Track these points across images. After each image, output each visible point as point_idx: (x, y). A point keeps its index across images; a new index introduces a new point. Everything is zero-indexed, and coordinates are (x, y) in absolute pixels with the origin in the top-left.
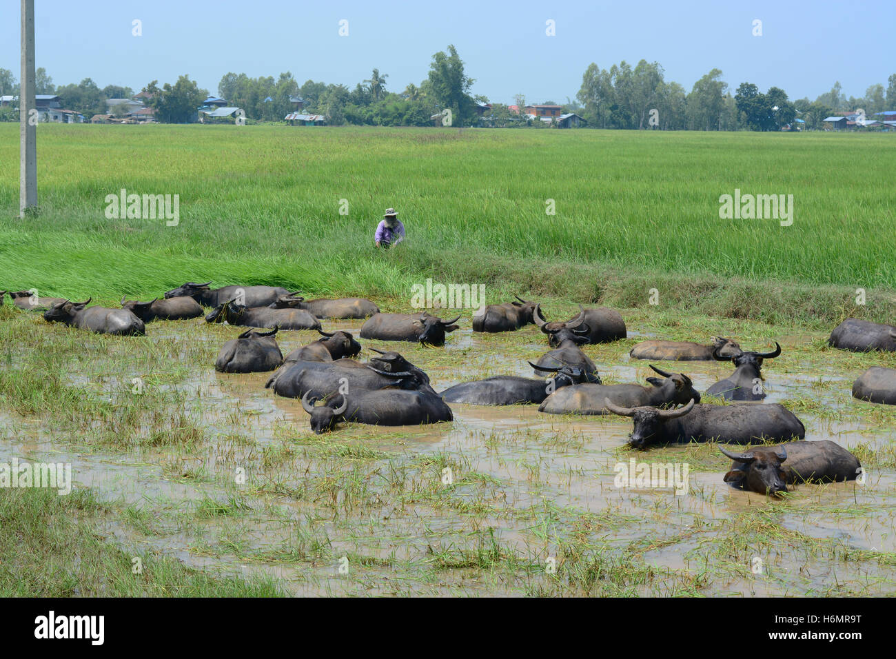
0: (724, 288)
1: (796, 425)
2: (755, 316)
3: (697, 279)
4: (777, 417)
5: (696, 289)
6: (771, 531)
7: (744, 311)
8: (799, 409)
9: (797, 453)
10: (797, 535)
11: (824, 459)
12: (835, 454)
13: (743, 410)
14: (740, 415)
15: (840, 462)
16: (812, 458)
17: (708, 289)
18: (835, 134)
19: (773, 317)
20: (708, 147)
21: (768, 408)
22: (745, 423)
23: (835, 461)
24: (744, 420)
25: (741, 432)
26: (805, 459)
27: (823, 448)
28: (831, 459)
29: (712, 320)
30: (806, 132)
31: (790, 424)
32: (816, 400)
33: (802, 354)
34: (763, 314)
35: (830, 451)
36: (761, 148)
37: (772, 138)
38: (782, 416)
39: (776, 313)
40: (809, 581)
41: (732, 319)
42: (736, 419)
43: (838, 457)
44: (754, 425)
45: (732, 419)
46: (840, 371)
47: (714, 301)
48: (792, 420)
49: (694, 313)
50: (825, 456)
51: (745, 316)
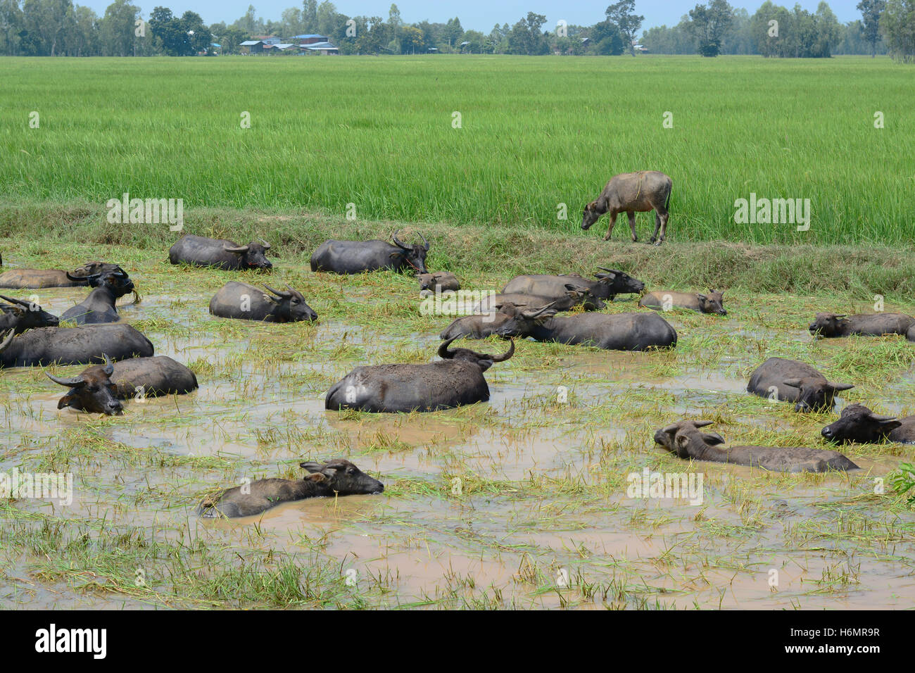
0: (97, 214)
1: (144, 344)
2: (127, 242)
3: (70, 206)
4: (123, 337)
5: (68, 217)
6: (95, 444)
7: (116, 236)
8: (151, 328)
9: (134, 370)
10: (120, 446)
11: (160, 374)
12: (169, 369)
13: (89, 331)
14: (86, 337)
15: (175, 377)
16: (149, 375)
17: (81, 216)
18: (249, 57)
19: (144, 241)
20: (118, 73)
21: (115, 328)
22: (90, 343)
23: (171, 375)
24: (88, 342)
25: (86, 353)
26: (142, 375)
27: (159, 363)
28: (166, 374)
29: (85, 247)
30: (222, 57)
31: (137, 343)
32: (168, 320)
33: (167, 276)
34: (135, 239)
35: (165, 366)
36: (171, 74)
37: (186, 63)
38: (130, 336)
39: (147, 237)
40: (123, 487)
41: (105, 245)
42: (82, 341)
43: (173, 372)
44: (100, 346)
45: (77, 340)
46: (201, 290)
47: (87, 227)
48: (140, 340)
49: (67, 241)
50: (161, 371)
51: (118, 242)
